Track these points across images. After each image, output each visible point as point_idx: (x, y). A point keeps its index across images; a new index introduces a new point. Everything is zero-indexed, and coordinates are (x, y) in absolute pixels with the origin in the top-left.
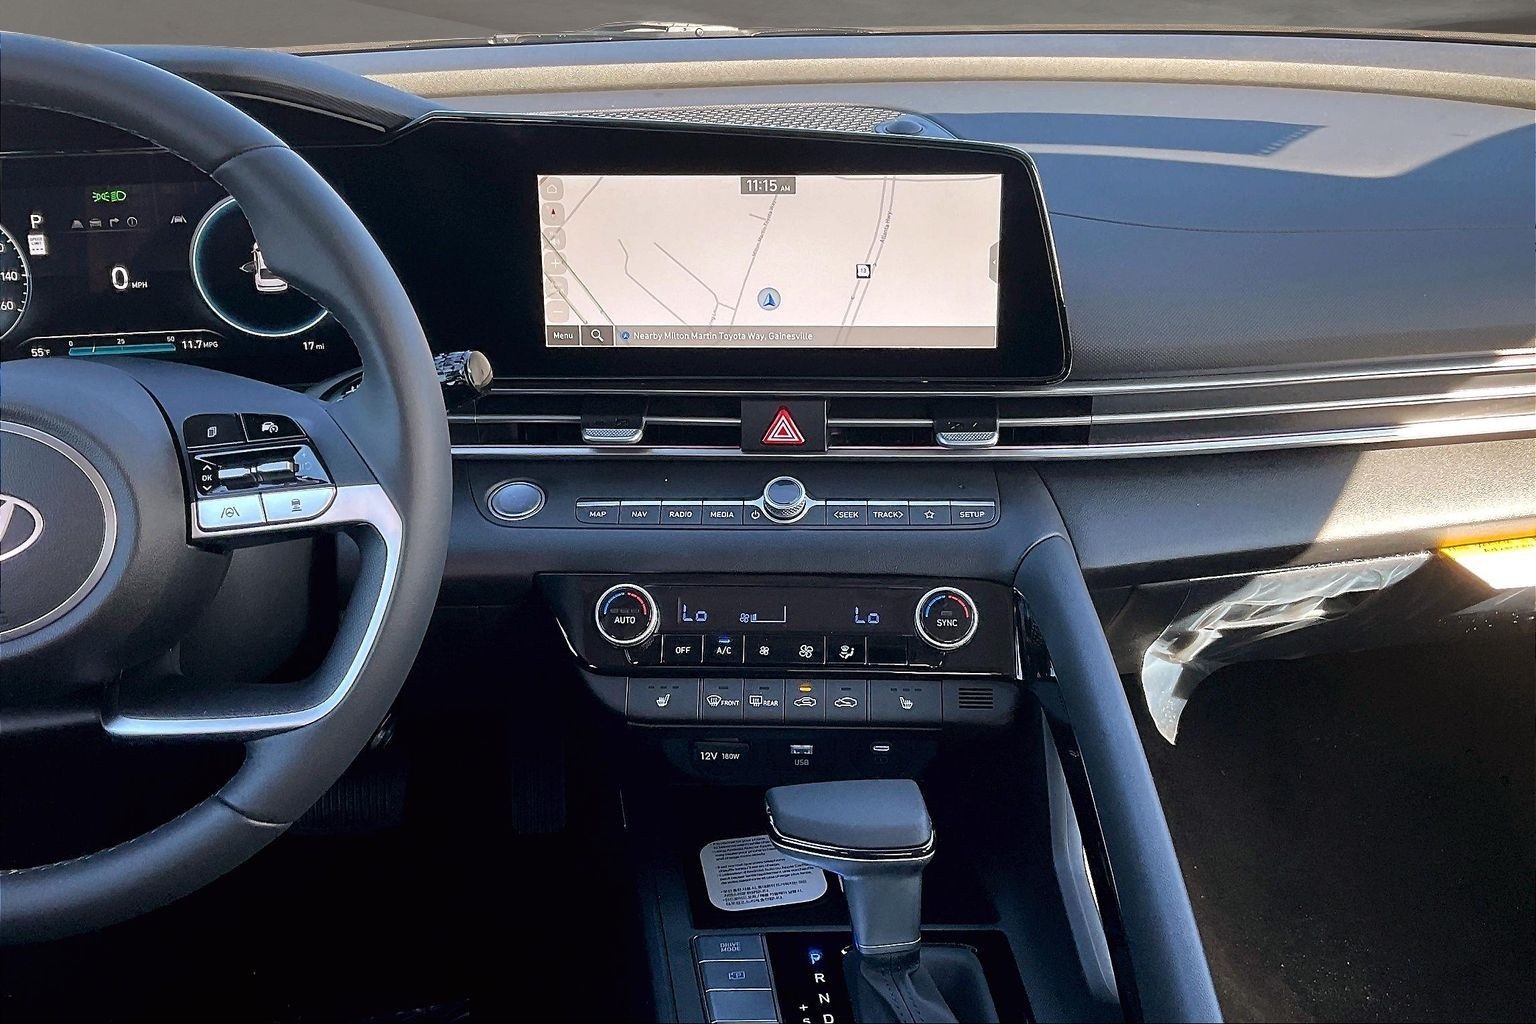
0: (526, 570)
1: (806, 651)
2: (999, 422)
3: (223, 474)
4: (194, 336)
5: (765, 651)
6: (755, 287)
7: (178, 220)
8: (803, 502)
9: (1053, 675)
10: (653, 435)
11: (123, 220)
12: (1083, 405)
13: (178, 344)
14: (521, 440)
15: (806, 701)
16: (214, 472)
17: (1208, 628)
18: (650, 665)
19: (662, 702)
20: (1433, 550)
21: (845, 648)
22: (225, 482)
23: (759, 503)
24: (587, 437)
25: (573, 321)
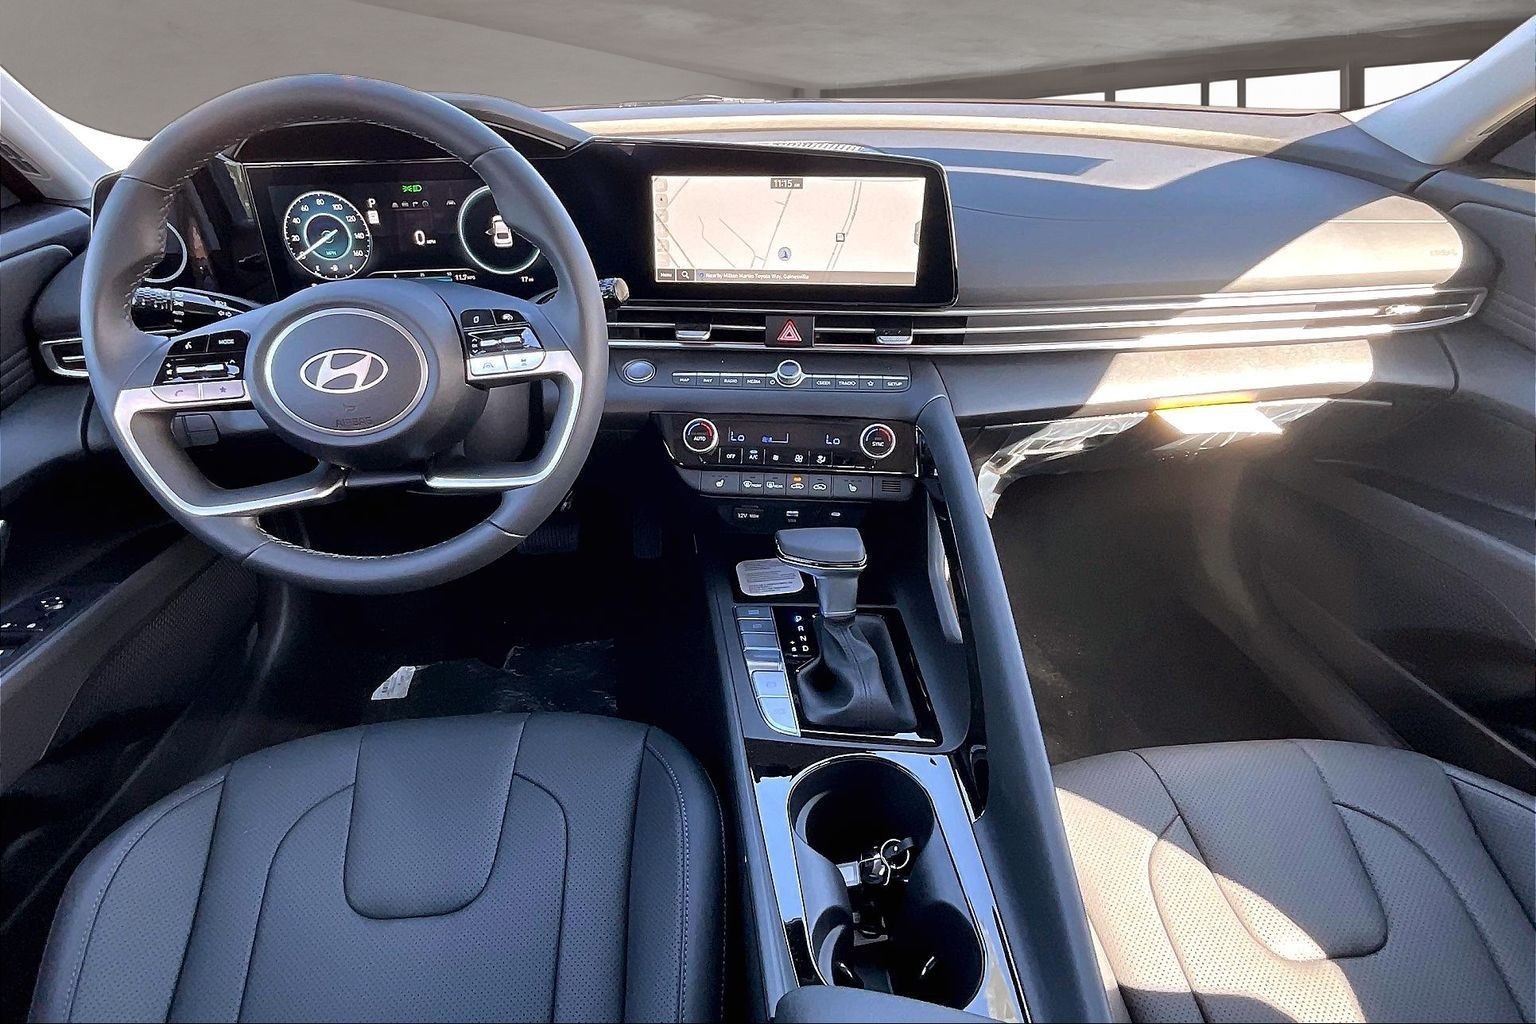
0: (645, 410)
1: (799, 459)
2: (913, 331)
3: (483, 343)
4: (462, 273)
5: (776, 458)
6: (777, 247)
7: (451, 203)
8: (799, 376)
9: (936, 474)
10: (717, 336)
11: (420, 203)
12: (961, 321)
13: (453, 277)
14: (642, 337)
15: (798, 486)
16: (478, 342)
17: (1018, 454)
18: (713, 463)
19: (719, 484)
20: (1150, 411)
21: (820, 457)
22: (484, 348)
23: (774, 375)
24: (678, 336)
25: (672, 266)
